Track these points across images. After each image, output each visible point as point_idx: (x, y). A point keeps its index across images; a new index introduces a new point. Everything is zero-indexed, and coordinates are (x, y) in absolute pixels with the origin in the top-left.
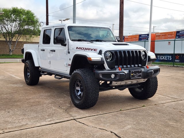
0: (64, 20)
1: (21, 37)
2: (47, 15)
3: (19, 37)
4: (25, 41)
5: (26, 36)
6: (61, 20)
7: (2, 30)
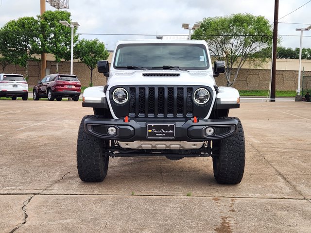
0: (306, 28)
1: (246, 62)
2: (275, 22)
3: (243, 62)
4: (252, 67)
5: (254, 61)
6: (300, 30)
7: (218, 51)
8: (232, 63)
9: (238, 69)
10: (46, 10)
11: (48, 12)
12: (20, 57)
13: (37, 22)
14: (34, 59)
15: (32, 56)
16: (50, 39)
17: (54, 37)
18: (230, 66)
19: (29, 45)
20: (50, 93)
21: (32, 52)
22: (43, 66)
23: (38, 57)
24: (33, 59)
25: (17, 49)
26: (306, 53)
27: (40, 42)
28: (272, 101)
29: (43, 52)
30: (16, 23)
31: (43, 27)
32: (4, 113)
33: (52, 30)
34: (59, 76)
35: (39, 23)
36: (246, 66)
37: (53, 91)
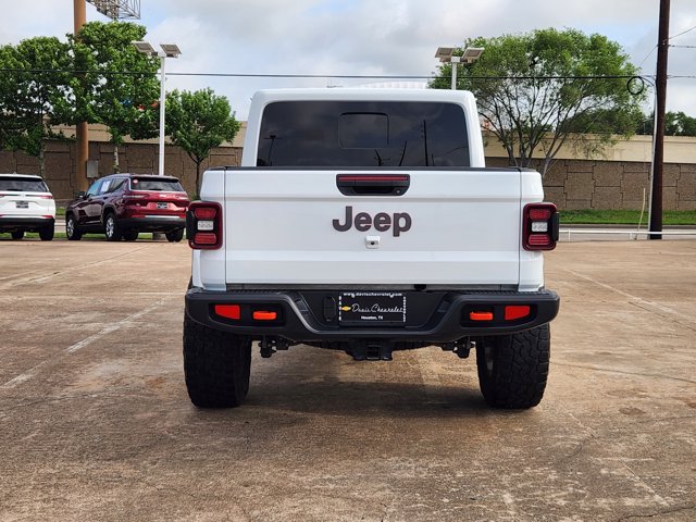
1: (566, 142)
2: (660, 44)
3: (557, 144)
5: (583, 139)
7: (498, 117)
8: (533, 146)
9: (548, 161)
10: (88, 22)
11: (91, 25)
12: (26, 133)
13: (65, 48)
14: (61, 138)
15: (56, 130)
16: (98, 89)
17: (109, 85)
18: (528, 153)
19: (47, 104)
20: (110, 222)
21: (55, 121)
22: (82, 154)
23: (69, 132)
24: (58, 137)
25: (19, 113)
26: (675, 122)
27: (73, 97)
28: (653, 237)
29: (80, 120)
30: (14, 52)
31: (81, 59)
32: (9, 284)
33: (102, 69)
34: (133, 179)
35: (71, 53)
36: (565, 153)
37: (120, 216)
